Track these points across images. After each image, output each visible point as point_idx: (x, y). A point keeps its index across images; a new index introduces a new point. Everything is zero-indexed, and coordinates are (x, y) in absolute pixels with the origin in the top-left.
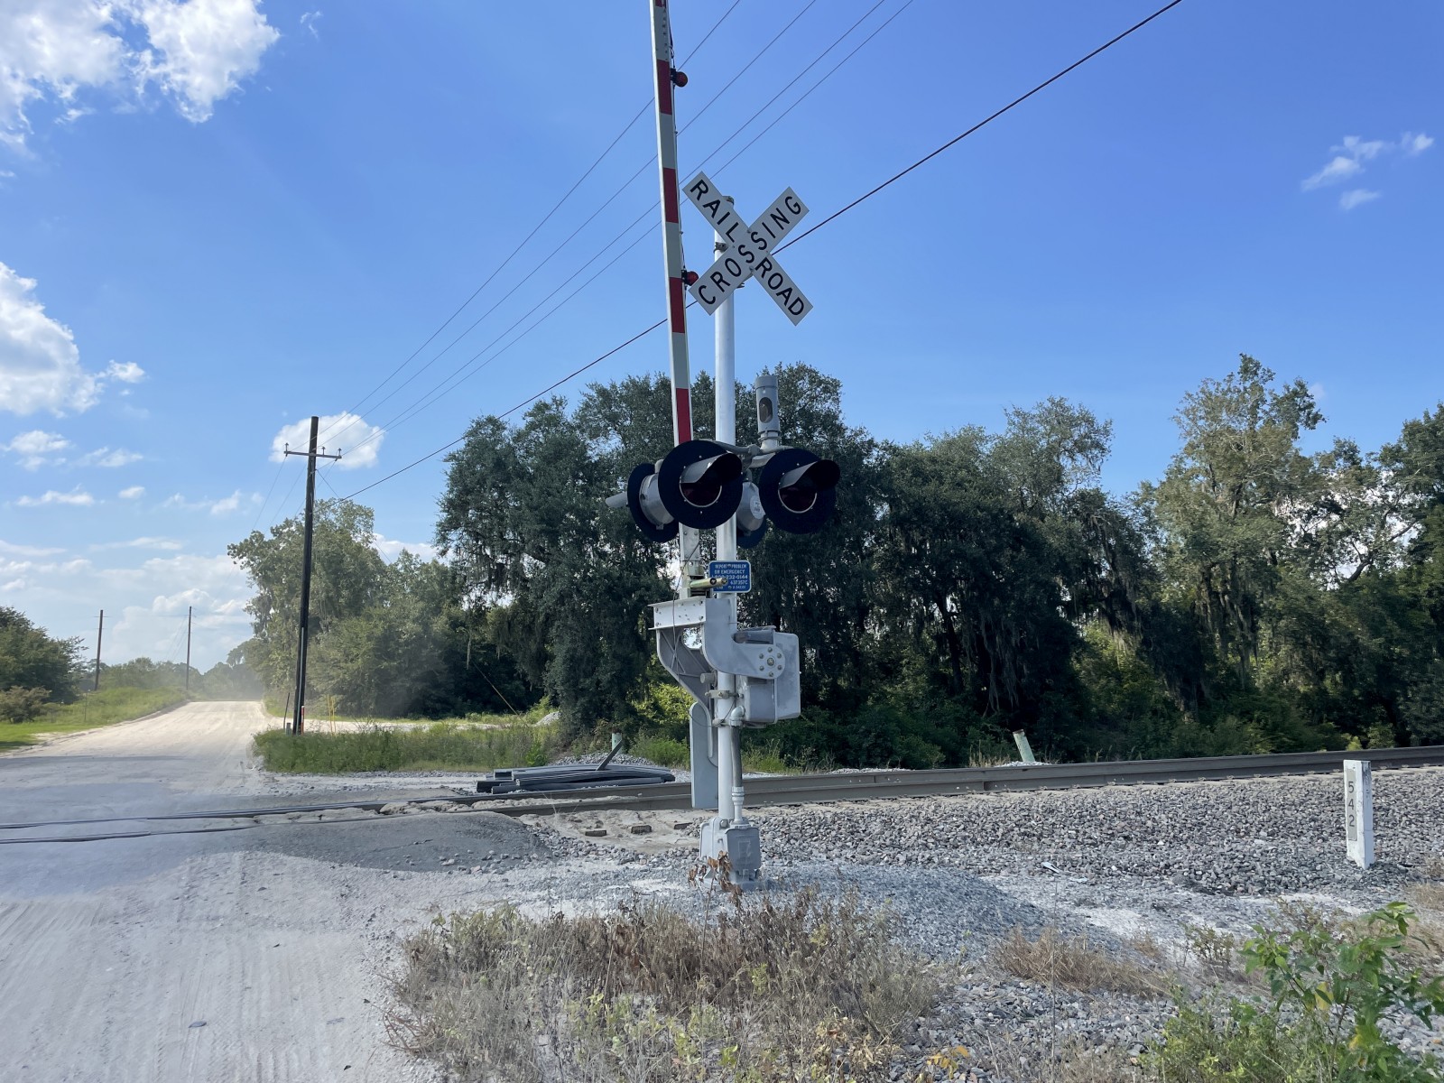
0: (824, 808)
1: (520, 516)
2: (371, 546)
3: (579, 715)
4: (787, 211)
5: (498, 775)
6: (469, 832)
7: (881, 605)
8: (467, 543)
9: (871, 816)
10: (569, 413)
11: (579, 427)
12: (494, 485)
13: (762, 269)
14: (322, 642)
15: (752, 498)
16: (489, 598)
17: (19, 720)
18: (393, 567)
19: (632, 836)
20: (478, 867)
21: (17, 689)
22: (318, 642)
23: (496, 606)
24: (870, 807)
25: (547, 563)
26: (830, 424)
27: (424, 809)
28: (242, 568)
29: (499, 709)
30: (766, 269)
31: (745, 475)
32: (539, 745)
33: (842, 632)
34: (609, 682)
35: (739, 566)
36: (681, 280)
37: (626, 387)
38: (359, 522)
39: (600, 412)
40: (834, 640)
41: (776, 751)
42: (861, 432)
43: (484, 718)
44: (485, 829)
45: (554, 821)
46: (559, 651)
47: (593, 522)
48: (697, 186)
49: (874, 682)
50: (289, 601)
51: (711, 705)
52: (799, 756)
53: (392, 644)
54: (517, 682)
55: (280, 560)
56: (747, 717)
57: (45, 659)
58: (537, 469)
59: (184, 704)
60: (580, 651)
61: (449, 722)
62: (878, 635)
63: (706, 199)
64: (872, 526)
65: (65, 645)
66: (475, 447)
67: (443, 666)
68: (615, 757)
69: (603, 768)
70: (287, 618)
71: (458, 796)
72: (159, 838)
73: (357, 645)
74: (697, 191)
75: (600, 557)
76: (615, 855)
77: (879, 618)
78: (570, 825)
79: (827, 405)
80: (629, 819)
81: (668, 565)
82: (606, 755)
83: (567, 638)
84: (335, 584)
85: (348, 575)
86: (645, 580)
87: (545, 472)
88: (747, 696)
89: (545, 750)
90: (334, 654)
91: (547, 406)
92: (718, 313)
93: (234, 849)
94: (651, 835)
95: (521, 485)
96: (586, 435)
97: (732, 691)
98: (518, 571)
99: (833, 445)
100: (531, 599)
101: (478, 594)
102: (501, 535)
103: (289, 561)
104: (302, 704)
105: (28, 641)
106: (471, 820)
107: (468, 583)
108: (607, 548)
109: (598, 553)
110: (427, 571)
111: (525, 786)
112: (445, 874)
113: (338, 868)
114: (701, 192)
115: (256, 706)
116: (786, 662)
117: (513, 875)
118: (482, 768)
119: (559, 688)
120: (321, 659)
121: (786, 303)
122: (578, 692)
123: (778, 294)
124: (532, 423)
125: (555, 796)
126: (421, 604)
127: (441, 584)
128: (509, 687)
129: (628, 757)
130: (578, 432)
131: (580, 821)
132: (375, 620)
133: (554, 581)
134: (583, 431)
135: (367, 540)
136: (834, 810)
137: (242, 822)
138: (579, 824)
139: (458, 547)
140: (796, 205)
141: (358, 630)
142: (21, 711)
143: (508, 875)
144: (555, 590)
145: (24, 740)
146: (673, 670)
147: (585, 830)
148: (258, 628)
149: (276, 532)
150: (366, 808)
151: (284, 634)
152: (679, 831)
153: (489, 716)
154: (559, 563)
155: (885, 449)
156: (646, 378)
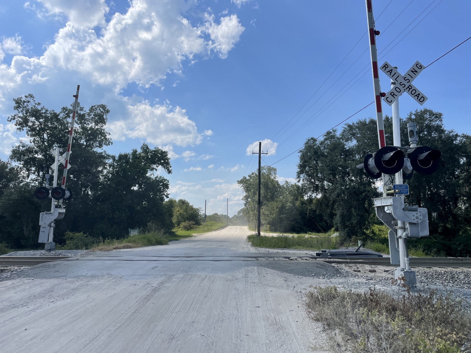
0: (441, 269)
1: (323, 169)
2: (276, 180)
3: (346, 234)
4: (417, 69)
5: (322, 251)
6: (317, 267)
7: (465, 196)
8: (306, 178)
9: (460, 273)
10: (338, 134)
11: (342, 138)
12: (314, 159)
13: (408, 89)
14: (263, 209)
15: (408, 163)
16: (314, 195)
17: (188, 230)
18: (283, 186)
19: (369, 273)
20: (322, 277)
21: (187, 221)
22: (262, 209)
23: (316, 198)
24: (459, 270)
25: (333, 184)
26: (439, 129)
27: (302, 259)
28: (241, 187)
29: (318, 231)
30: (410, 89)
31: (405, 156)
32: (333, 243)
33: (447, 207)
34: (356, 223)
35: (404, 186)
36: (380, 96)
37: (358, 123)
38: (272, 172)
39: (349, 133)
40: (444, 209)
41: (421, 250)
42: (452, 132)
43: (313, 234)
44: (322, 266)
45: (343, 266)
46: (338, 213)
47: (348, 170)
48: (385, 66)
49: (462, 225)
50: (254, 197)
51: (396, 231)
52: (431, 252)
53: (284, 209)
54: (323, 223)
55: (251, 184)
56: (409, 235)
57: (193, 214)
58: (328, 153)
59: (227, 227)
60: (345, 213)
61: (302, 235)
62: (463, 208)
63: (387, 70)
64: (459, 166)
65: (198, 209)
66: (307, 148)
67: (299, 217)
68: (360, 249)
69: (356, 251)
70: (254, 202)
71: (311, 256)
72: (235, 262)
73: (274, 210)
74: (385, 68)
75: (351, 181)
76: (364, 278)
77: (463, 201)
78: (348, 268)
79: (437, 122)
80: (368, 267)
81: (376, 183)
82: (357, 248)
83: (341, 208)
84: (267, 191)
85: (270, 189)
86: (368, 189)
87: (331, 154)
88: (409, 229)
89: (335, 245)
90: (267, 212)
91: (331, 133)
92: (393, 105)
93: (255, 266)
94: (376, 273)
95: (324, 159)
96: (344, 141)
97: (403, 227)
98: (323, 186)
99: (440, 137)
100: (328, 196)
101: (310, 194)
102: (317, 175)
103: (253, 185)
104: (260, 227)
105: (189, 208)
106: (317, 263)
107: (307, 190)
108: (353, 178)
109: (350, 180)
110: (293, 187)
111: (331, 255)
112: (312, 278)
113: (282, 274)
114: (386, 68)
115: (246, 228)
116: (423, 218)
117: (333, 280)
118: (316, 249)
119: (339, 225)
120: (264, 214)
121: (418, 99)
122: (345, 226)
123: (415, 96)
124: (326, 138)
125: (342, 259)
126: (292, 197)
127: (297, 191)
128: (321, 224)
129: (365, 249)
130: (341, 140)
131: (351, 267)
132: (279, 202)
133: (335, 189)
134: (343, 140)
135: (275, 178)
136: (445, 270)
137: (254, 259)
138: (351, 268)
139: (303, 179)
140: (420, 66)
141: (274, 205)
142: (188, 228)
143: (331, 280)
144: (336, 192)
145: (190, 235)
146: (382, 219)
147: (353, 270)
148: (245, 205)
149: (249, 176)
150: (286, 258)
151: (253, 206)
152: (386, 273)
153: (315, 233)
154: (337, 184)
155: (463, 137)
156: (365, 119)
